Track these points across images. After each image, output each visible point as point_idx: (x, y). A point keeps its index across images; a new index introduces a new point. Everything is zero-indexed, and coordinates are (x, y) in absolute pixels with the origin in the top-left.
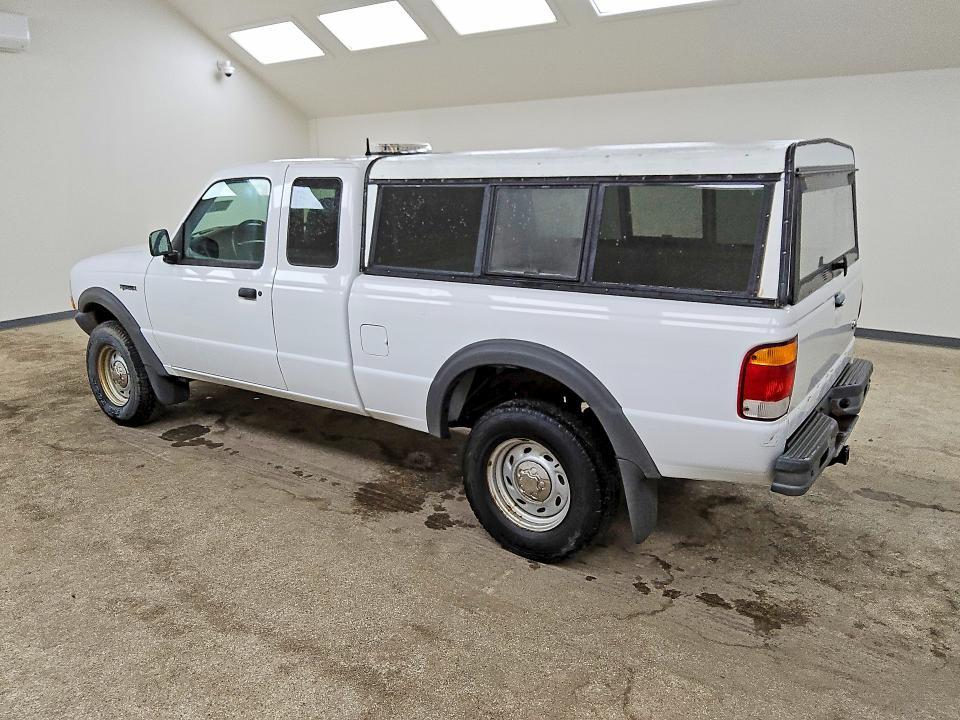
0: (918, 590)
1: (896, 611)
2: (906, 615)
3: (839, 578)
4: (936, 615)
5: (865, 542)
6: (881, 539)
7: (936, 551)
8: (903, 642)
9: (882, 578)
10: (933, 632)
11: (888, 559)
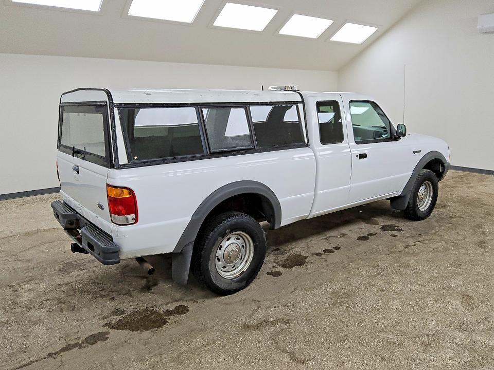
0: (31, 300)
1: (34, 290)
2: (29, 290)
3: (64, 288)
4: (18, 296)
5: (70, 307)
6: (65, 312)
7: (35, 323)
8: (24, 283)
9: (48, 297)
10: (16, 291)
11: (53, 305)
